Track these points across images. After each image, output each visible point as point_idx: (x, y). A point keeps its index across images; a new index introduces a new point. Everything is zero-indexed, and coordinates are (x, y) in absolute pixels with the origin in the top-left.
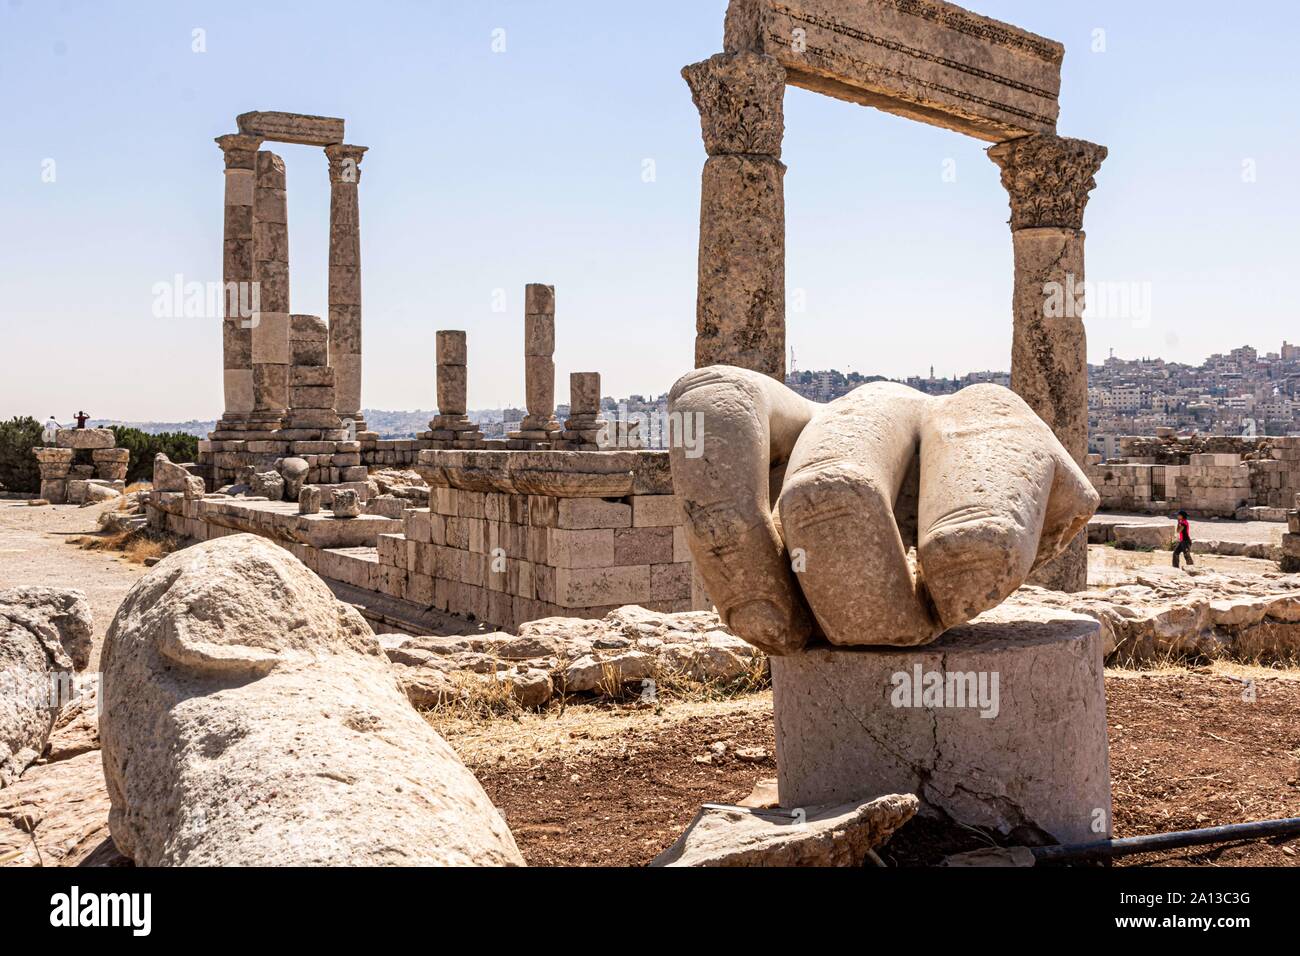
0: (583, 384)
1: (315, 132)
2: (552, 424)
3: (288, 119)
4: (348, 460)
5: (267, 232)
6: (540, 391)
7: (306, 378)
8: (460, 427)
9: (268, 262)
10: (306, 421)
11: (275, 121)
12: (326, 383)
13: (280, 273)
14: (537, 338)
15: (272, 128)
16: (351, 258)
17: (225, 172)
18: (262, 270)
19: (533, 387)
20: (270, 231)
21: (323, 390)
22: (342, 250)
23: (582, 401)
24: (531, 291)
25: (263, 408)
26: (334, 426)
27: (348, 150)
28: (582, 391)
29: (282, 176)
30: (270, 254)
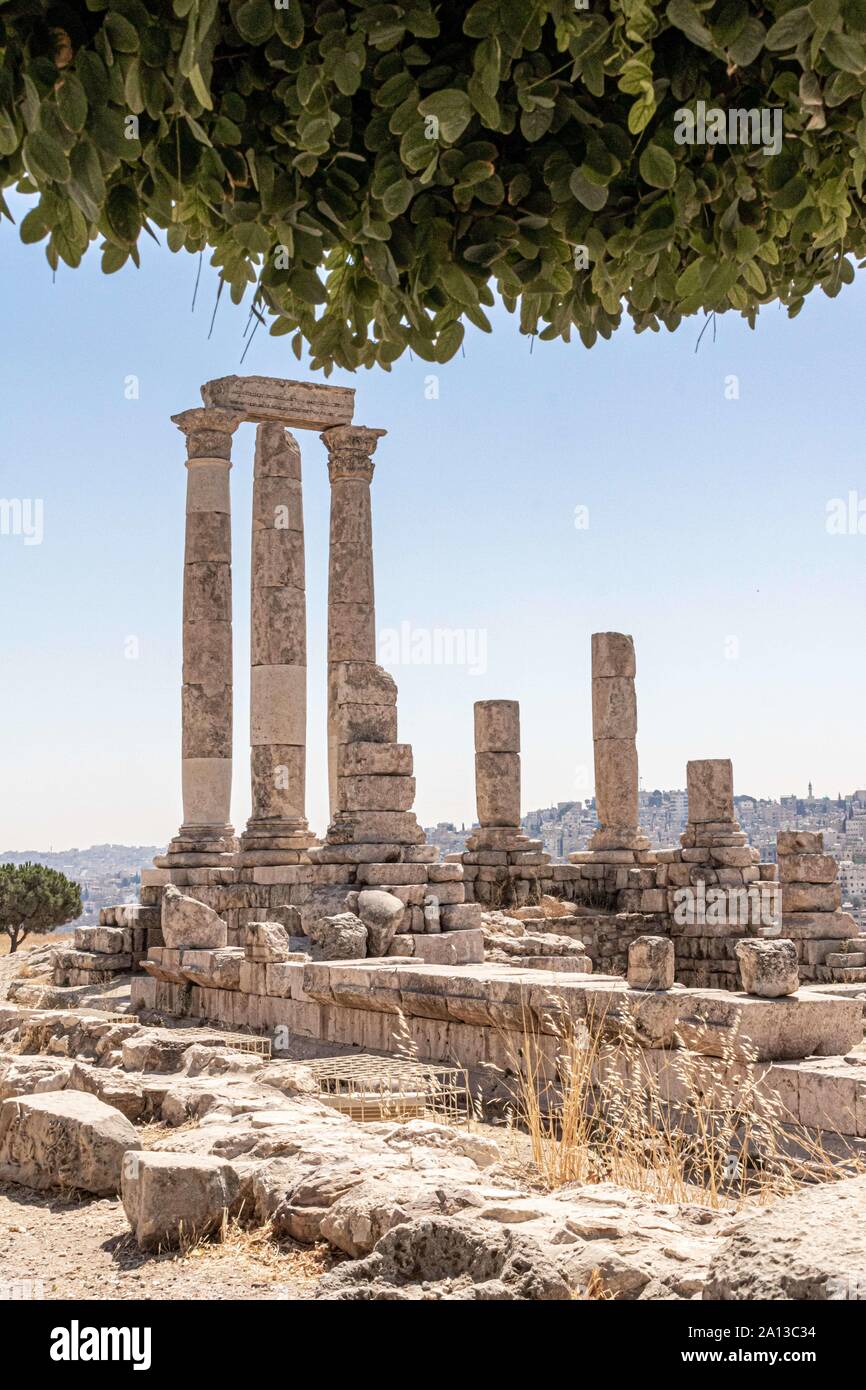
0: (711, 777)
1: (315, 408)
2: (641, 840)
3: (278, 387)
4: (449, 894)
5: (278, 543)
6: (621, 791)
7: (373, 762)
8: (517, 846)
9: (279, 589)
10: (374, 832)
11: (260, 391)
12: (400, 771)
13: (297, 606)
14: (614, 712)
15: (256, 400)
16: (364, 592)
17: (186, 464)
18: (271, 601)
19: (610, 785)
20: (282, 542)
21: (398, 780)
22: (351, 580)
23: (710, 803)
24: (603, 643)
25: (271, 814)
26: (415, 840)
27: (359, 434)
28: (709, 787)
29: (296, 458)
30: (282, 576)
